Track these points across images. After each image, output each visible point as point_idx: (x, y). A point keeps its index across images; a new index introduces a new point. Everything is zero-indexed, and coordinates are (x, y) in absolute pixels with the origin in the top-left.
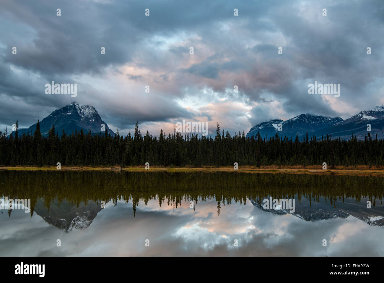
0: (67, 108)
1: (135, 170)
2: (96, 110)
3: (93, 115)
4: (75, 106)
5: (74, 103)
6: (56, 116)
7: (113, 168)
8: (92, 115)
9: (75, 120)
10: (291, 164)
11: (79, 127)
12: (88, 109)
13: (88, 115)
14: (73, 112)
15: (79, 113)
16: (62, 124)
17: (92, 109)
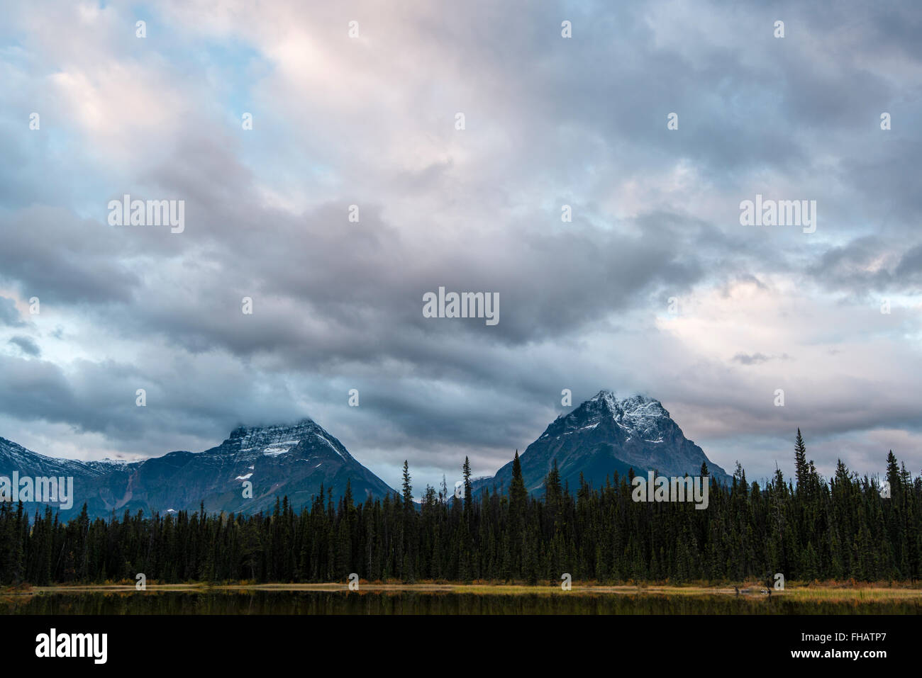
0: (586, 412)
1: (816, 597)
2: (663, 409)
3: (658, 423)
4: (605, 403)
5: (601, 394)
6: (558, 437)
7: (740, 590)
8: (655, 425)
9: (609, 444)
11: (621, 462)
12: (640, 407)
13: (643, 426)
14: (603, 422)
15: (618, 422)
16: (576, 459)
17: (652, 408)
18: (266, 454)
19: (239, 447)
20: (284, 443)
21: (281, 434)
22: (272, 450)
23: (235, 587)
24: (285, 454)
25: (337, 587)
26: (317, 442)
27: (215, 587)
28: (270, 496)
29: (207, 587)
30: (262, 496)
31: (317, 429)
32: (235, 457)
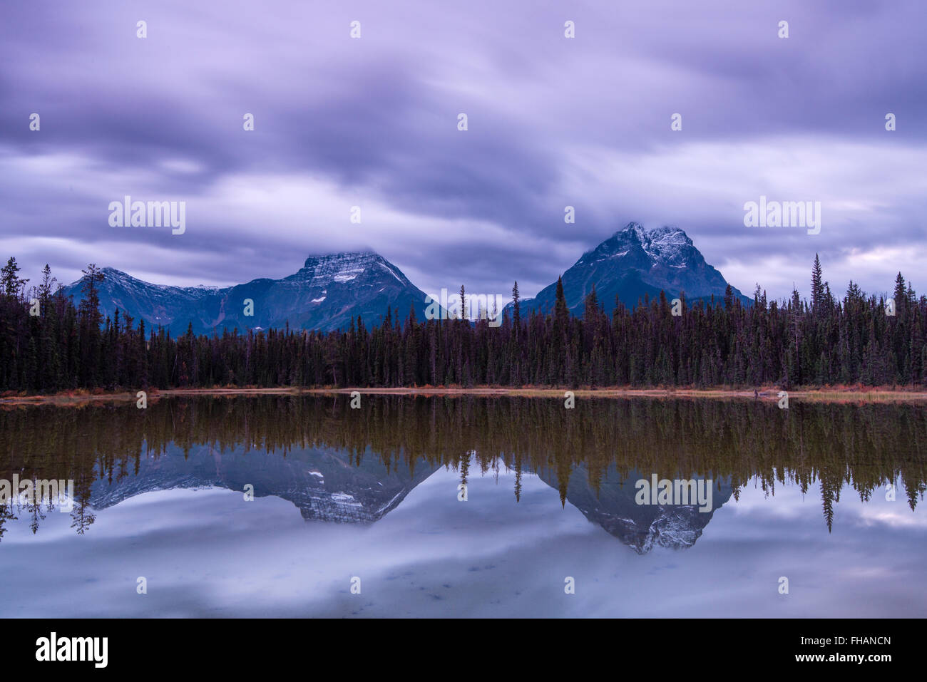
0: (617, 241)
2: (688, 238)
3: (681, 250)
4: (634, 232)
5: (632, 225)
6: (592, 264)
8: (679, 252)
9: (637, 270)
11: (647, 285)
12: (666, 236)
13: (669, 254)
14: (632, 249)
15: (646, 250)
16: (607, 283)
17: (678, 237)
18: (336, 281)
19: (313, 275)
20: (351, 271)
21: (348, 263)
22: (341, 277)
23: (321, 391)
24: (352, 280)
25: (407, 391)
26: (380, 270)
27: (305, 391)
28: (342, 315)
29: (298, 391)
30: (334, 316)
31: (379, 259)
32: (309, 283)
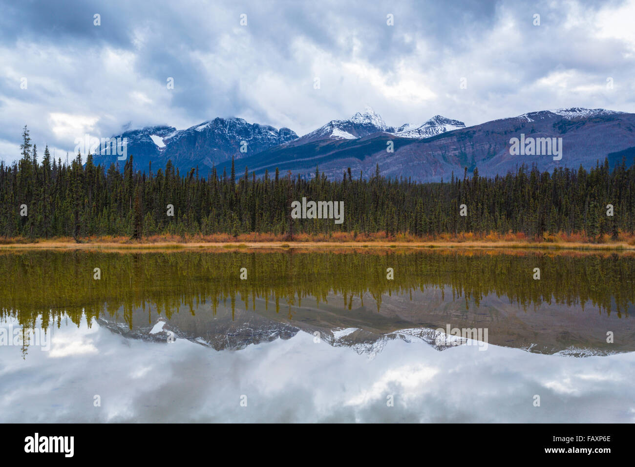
10: (207, 232)
